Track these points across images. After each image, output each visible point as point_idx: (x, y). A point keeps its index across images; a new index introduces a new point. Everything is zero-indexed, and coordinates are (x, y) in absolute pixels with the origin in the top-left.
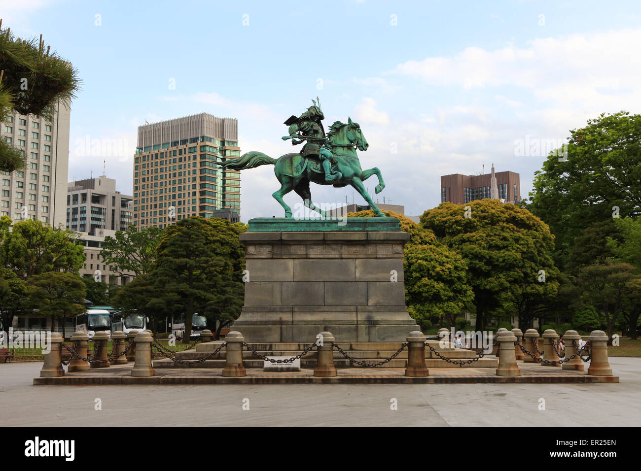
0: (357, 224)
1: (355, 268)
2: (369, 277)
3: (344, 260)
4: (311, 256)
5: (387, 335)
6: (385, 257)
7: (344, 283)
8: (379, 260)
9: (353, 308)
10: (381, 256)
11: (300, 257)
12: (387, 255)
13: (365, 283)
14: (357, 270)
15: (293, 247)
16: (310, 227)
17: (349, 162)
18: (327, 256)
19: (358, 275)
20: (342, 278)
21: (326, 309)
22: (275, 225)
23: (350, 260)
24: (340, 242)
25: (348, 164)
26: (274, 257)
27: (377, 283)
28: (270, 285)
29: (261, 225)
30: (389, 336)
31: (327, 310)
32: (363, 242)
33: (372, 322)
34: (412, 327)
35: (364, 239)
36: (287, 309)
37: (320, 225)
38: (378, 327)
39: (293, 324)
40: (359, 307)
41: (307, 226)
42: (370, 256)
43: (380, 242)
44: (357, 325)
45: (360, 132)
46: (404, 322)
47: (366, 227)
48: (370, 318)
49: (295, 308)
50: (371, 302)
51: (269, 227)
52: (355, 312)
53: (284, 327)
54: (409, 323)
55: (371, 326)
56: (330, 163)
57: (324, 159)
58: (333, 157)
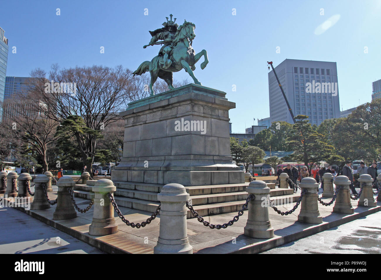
0: (170, 94)
1: (167, 127)
2: (173, 133)
3: (162, 122)
4: (147, 122)
6: (181, 116)
7: (161, 139)
9: (163, 158)
11: (143, 123)
12: (182, 114)
13: (170, 138)
15: (141, 117)
16: (150, 101)
18: (154, 121)
19: (167, 133)
20: (160, 135)
22: (136, 104)
23: (164, 121)
24: (160, 109)
26: (134, 125)
27: (177, 137)
28: (132, 143)
29: (131, 105)
30: (173, 180)
31: (152, 159)
32: (170, 106)
33: (167, 168)
34: (186, 173)
35: (167, 104)
36: (136, 159)
37: (154, 99)
38: (168, 172)
39: (134, 170)
40: (166, 157)
41: (148, 102)
42: (173, 117)
43: (178, 104)
44: (160, 170)
45: (189, 28)
46: (184, 168)
47: (174, 94)
48: (169, 165)
49: (139, 158)
50: (173, 153)
51: (134, 106)
52: (163, 161)
53: (129, 171)
54: (187, 170)
55: (164, 172)
56: (167, 55)
57: (164, 54)
58: (171, 51)
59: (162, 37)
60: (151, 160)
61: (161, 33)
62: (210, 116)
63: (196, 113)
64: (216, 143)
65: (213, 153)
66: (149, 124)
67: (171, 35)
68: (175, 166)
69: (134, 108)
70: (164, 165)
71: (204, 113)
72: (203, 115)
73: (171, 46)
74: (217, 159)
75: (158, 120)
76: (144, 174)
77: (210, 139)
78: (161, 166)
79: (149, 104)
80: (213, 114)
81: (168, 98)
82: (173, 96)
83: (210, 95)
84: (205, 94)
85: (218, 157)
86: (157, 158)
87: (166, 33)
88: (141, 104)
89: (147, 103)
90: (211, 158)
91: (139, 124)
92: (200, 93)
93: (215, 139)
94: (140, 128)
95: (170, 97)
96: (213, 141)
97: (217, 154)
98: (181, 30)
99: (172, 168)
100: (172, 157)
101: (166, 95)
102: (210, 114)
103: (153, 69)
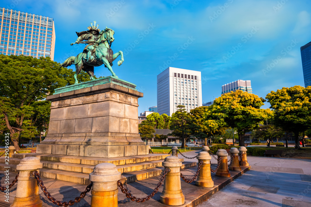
0: (92, 83)
1: (88, 109)
2: (94, 114)
3: (84, 105)
4: (72, 105)
5: (92, 152)
6: (101, 101)
7: (83, 119)
8: (99, 103)
9: (84, 135)
10: (99, 101)
11: (68, 105)
12: (102, 99)
13: (91, 118)
14: (89, 110)
15: (66, 100)
17: (100, 50)
18: (77, 104)
19: (89, 114)
20: (83, 116)
21: (74, 135)
22: (62, 90)
23: (87, 105)
24: (83, 95)
25: (99, 51)
26: (59, 107)
27: (97, 118)
28: (57, 122)
29: (58, 91)
30: (93, 153)
32: (92, 93)
33: (88, 143)
34: (104, 147)
35: (89, 91)
36: (60, 136)
37: (78, 86)
38: (88, 147)
39: (58, 144)
40: (87, 134)
41: (73, 88)
42: (94, 102)
43: (99, 92)
44: (82, 145)
45: (109, 33)
46: (103, 143)
47: (95, 84)
48: (89, 140)
49: (63, 134)
50: (93, 130)
51: (61, 91)
52: (85, 137)
53: (53, 145)
54: (105, 145)
55: (85, 146)
56: (91, 52)
57: (88, 51)
58: (94, 49)
59: (87, 38)
60: (74, 136)
61: (86, 35)
62: (124, 102)
63: (113, 100)
64: (128, 123)
65: (126, 131)
66: (73, 107)
67: (94, 37)
68: (95, 142)
69: (60, 93)
70: (85, 140)
71: (119, 100)
72: (119, 101)
73: (94, 46)
74: (128, 136)
75: (81, 103)
76: (67, 148)
77: (124, 120)
78: (82, 141)
79: (74, 91)
80: (126, 101)
81: (90, 86)
82: (95, 85)
83: (124, 86)
84: (121, 85)
85: (129, 134)
86: (79, 135)
87: (90, 35)
88: (66, 90)
89: (72, 90)
90: (124, 135)
91: (64, 106)
92: (118, 84)
93: (127, 120)
94: (65, 110)
95: (92, 85)
96: (126, 122)
97: (129, 132)
98: (103, 34)
99: (92, 143)
100: (92, 134)
101: (88, 84)
102: (124, 100)
103: (78, 62)
